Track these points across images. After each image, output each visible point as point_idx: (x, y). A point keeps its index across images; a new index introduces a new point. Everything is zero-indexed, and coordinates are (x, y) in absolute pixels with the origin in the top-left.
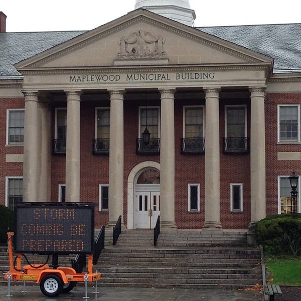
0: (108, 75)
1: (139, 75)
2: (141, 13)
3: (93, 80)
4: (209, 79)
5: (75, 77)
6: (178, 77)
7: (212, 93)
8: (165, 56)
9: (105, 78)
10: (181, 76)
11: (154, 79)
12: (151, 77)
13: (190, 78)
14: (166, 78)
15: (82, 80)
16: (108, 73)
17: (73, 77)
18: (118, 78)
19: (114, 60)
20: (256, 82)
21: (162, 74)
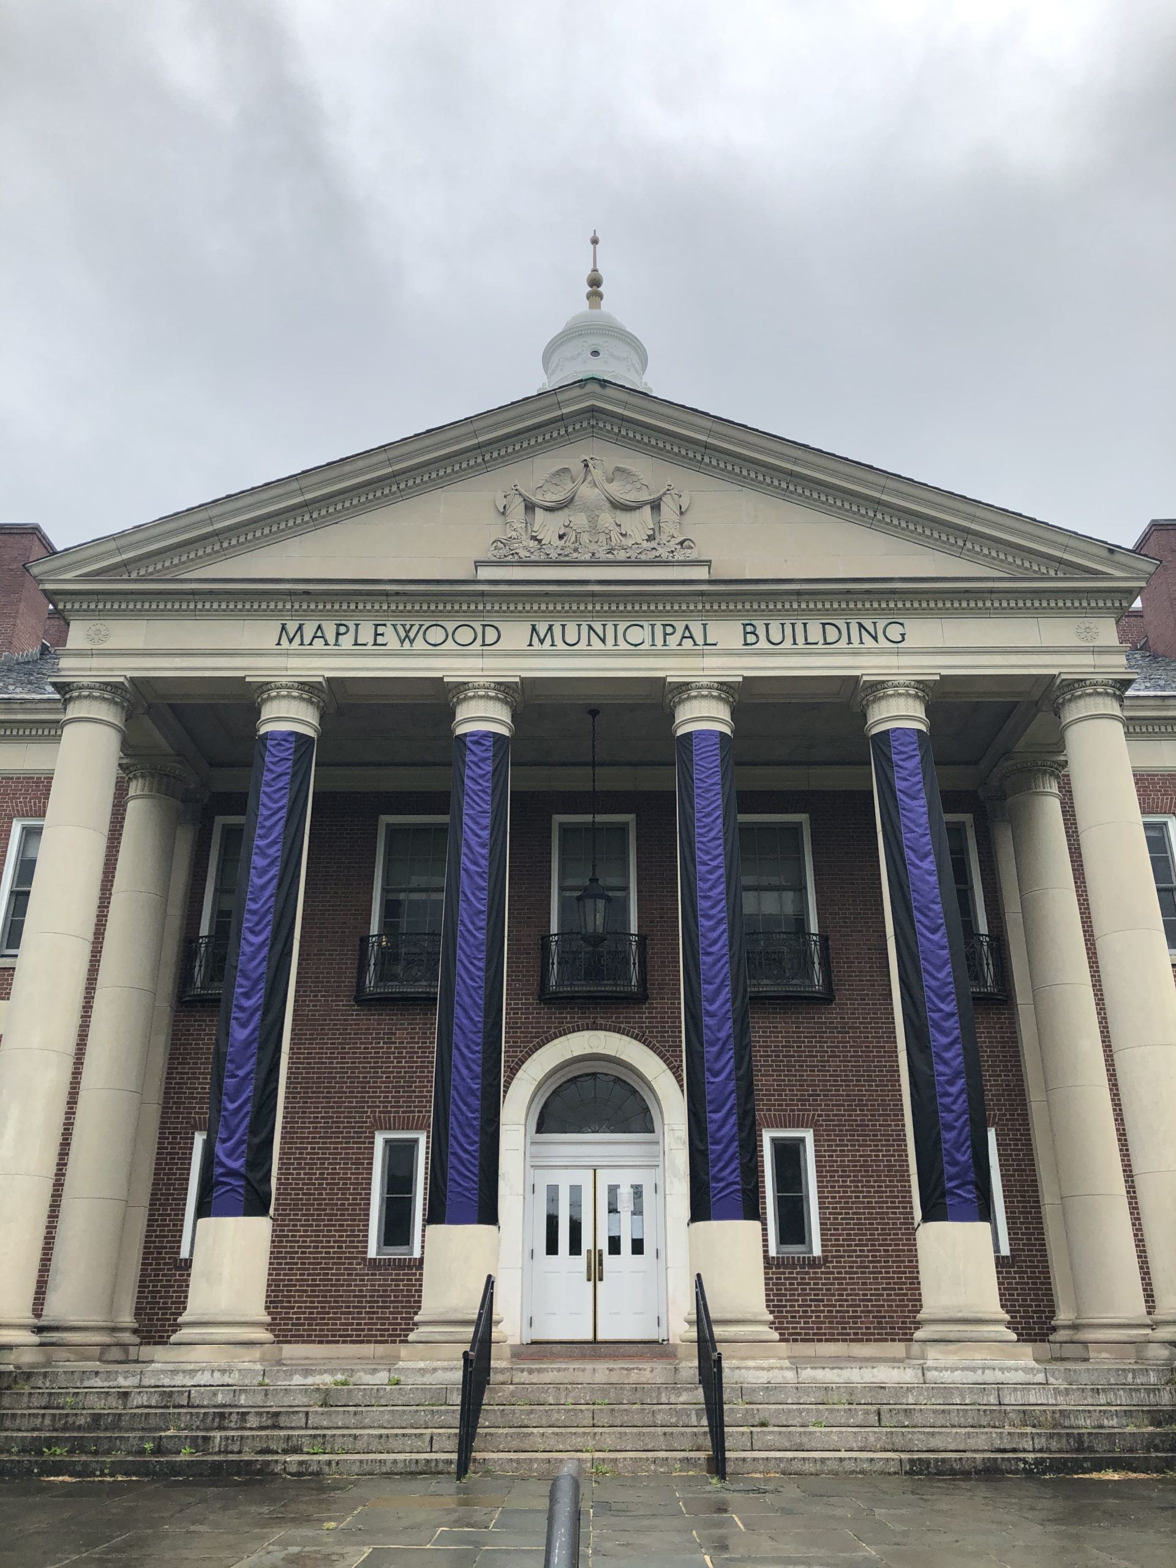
0: (450, 626)
1: (584, 629)
2: (593, 395)
3: (380, 640)
4: (883, 643)
5: (300, 628)
6: (751, 638)
7: (902, 701)
8: (693, 555)
9: (435, 635)
10: (761, 631)
11: (648, 642)
12: (635, 635)
13: (800, 639)
14: (700, 641)
15: (331, 641)
16: (452, 614)
17: (292, 627)
18: (491, 636)
19: (478, 564)
20: (1088, 659)
21: (680, 626)
